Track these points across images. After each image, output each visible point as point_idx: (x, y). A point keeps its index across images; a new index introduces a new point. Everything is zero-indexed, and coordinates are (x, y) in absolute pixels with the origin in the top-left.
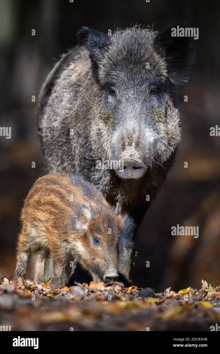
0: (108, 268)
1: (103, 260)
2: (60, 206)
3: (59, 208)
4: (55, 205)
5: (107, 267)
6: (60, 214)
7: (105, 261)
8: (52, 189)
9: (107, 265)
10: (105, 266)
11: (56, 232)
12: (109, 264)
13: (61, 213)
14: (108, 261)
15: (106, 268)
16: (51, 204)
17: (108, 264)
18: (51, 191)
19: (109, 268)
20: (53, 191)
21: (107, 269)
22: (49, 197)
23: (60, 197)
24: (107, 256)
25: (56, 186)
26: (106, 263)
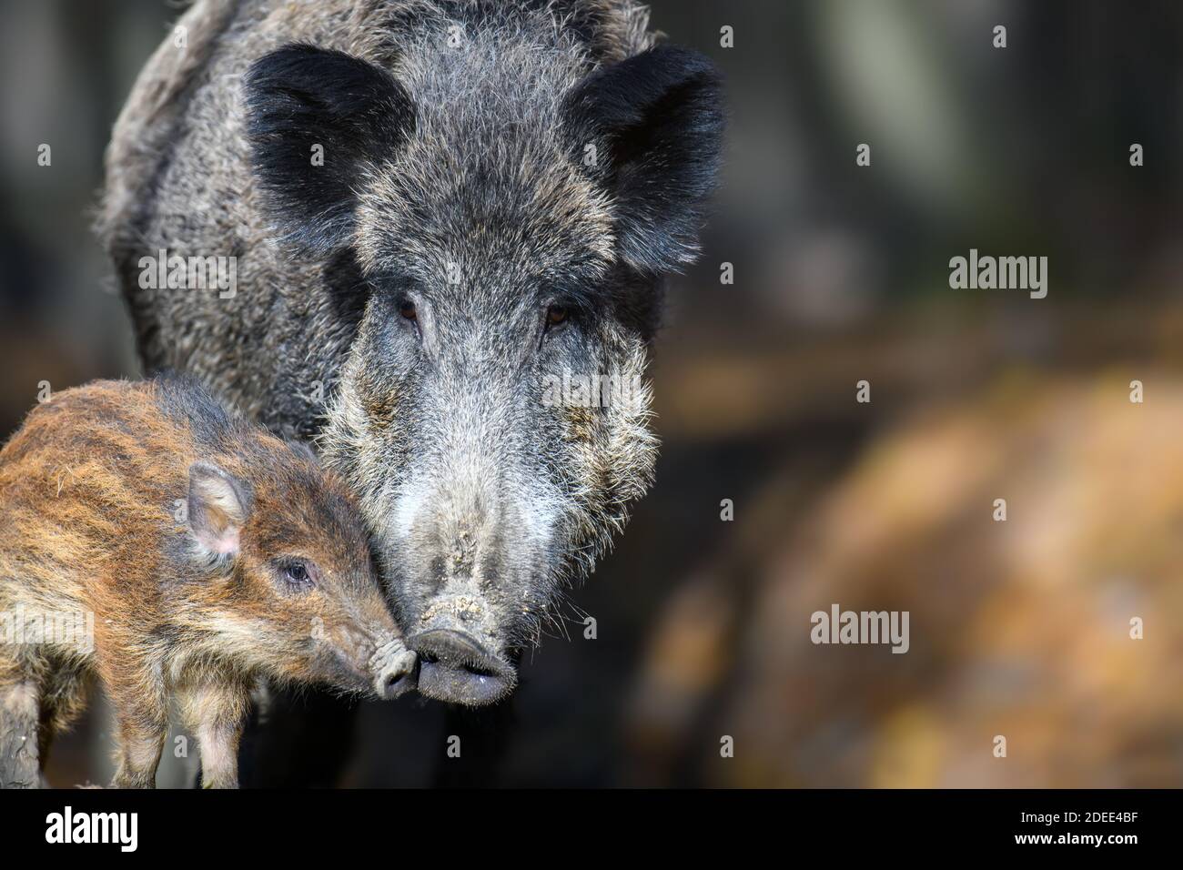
0: (372, 649)
1: (344, 632)
2: (123, 506)
3: (122, 515)
4: (106, 502)
5: (368, 647)
6: (128, 538)
7: (353, 628)
8: (94, 438)
9: (365, 641)
10: (362, 648)
11: (122, 604)
12: (372, 634)
13: (131, 532)
14: (363, 626)
15: (367, 654)
16: (89, 498)
17: (366, 635)
18: (90, 443)
19: (376, 649)
20: (95, 442)
21: (373, 653)
22: (83, 470)
23: (122, 469)
24: (353, 608)
25: (107, 426)
26: (357, 636)
